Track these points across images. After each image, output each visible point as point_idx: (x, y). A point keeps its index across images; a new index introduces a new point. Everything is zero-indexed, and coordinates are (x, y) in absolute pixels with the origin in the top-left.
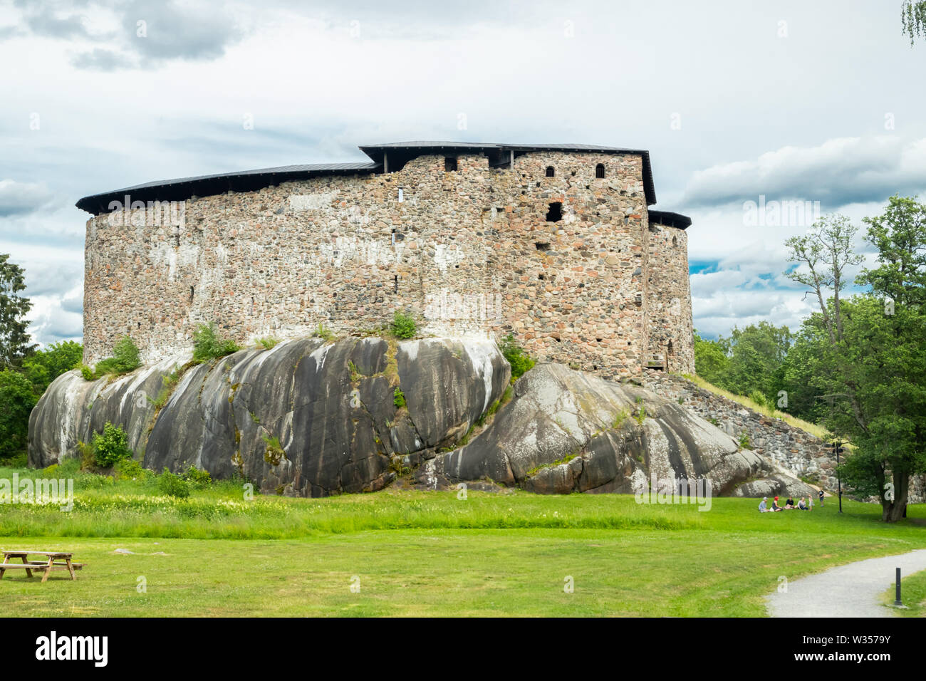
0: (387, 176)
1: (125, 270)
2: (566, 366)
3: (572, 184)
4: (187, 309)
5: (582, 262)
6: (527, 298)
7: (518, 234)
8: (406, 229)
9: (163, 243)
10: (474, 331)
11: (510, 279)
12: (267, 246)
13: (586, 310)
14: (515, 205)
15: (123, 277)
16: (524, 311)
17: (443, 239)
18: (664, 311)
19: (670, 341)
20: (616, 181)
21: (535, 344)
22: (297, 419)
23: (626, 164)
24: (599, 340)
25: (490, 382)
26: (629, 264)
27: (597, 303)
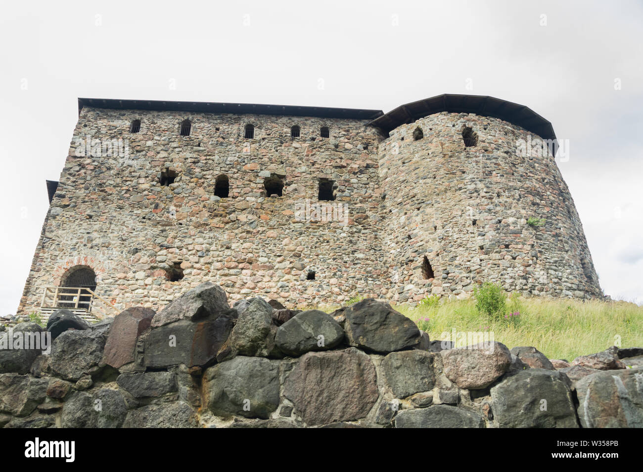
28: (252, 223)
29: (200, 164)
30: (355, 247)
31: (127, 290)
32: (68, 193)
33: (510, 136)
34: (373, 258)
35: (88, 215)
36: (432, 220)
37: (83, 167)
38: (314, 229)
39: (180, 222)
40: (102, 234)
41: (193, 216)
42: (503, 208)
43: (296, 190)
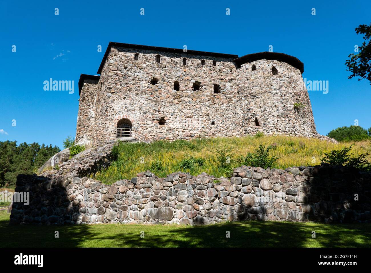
28: (190, 102)
29: (166, 76)
30: (228, 112)
31: (144, 128)
32: (113, 87)
33: (289, 70)
34: (235, 117)
35: (123, 97)
36: (259, 104)
37: (117, 76)
38: (213, 105)
39: (162, 100)
40: (131, 105)
41: (167, 98)
42: (286, 101)
43: (205, 88)
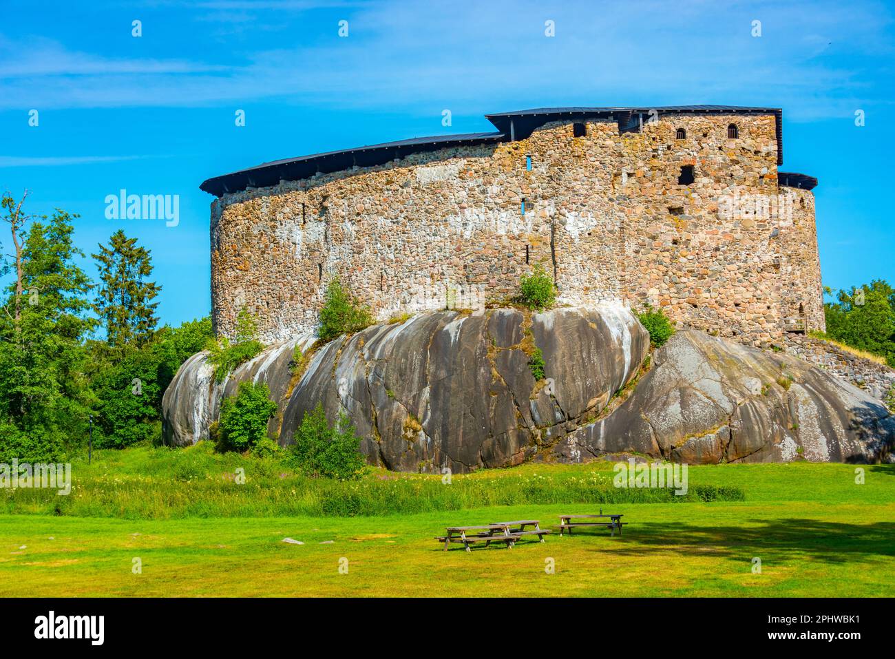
0: (514, 144)
1: (252, 249)
2: (704, 332)
3: (703, 145)
4: (316, 286)
5: (716, 225)
6: (661, 264)
7: (650, 199)
8: (536, 197)
9: (289, 221)
10: (610, 299)
11: (643, 245)
12: (395, 220)
13: (722, 274)
14: (646, 169)
15: (250, 257)
16: (658, 277)
17: (574, 206)
18: (794, 274)
19: (801, 305)
20: (749, 141)
21: (671, 310)
22: (434, 394)
23: (759, 122)
24: (737, 305)
25: (629, 351)
26: (765, 226)
27: (734, 267)
